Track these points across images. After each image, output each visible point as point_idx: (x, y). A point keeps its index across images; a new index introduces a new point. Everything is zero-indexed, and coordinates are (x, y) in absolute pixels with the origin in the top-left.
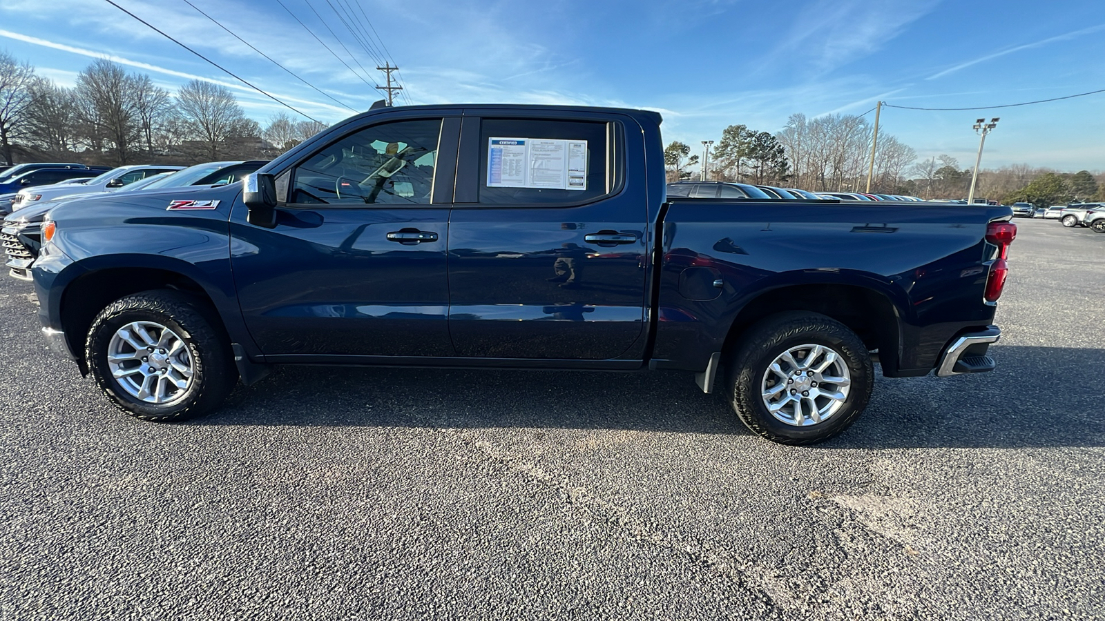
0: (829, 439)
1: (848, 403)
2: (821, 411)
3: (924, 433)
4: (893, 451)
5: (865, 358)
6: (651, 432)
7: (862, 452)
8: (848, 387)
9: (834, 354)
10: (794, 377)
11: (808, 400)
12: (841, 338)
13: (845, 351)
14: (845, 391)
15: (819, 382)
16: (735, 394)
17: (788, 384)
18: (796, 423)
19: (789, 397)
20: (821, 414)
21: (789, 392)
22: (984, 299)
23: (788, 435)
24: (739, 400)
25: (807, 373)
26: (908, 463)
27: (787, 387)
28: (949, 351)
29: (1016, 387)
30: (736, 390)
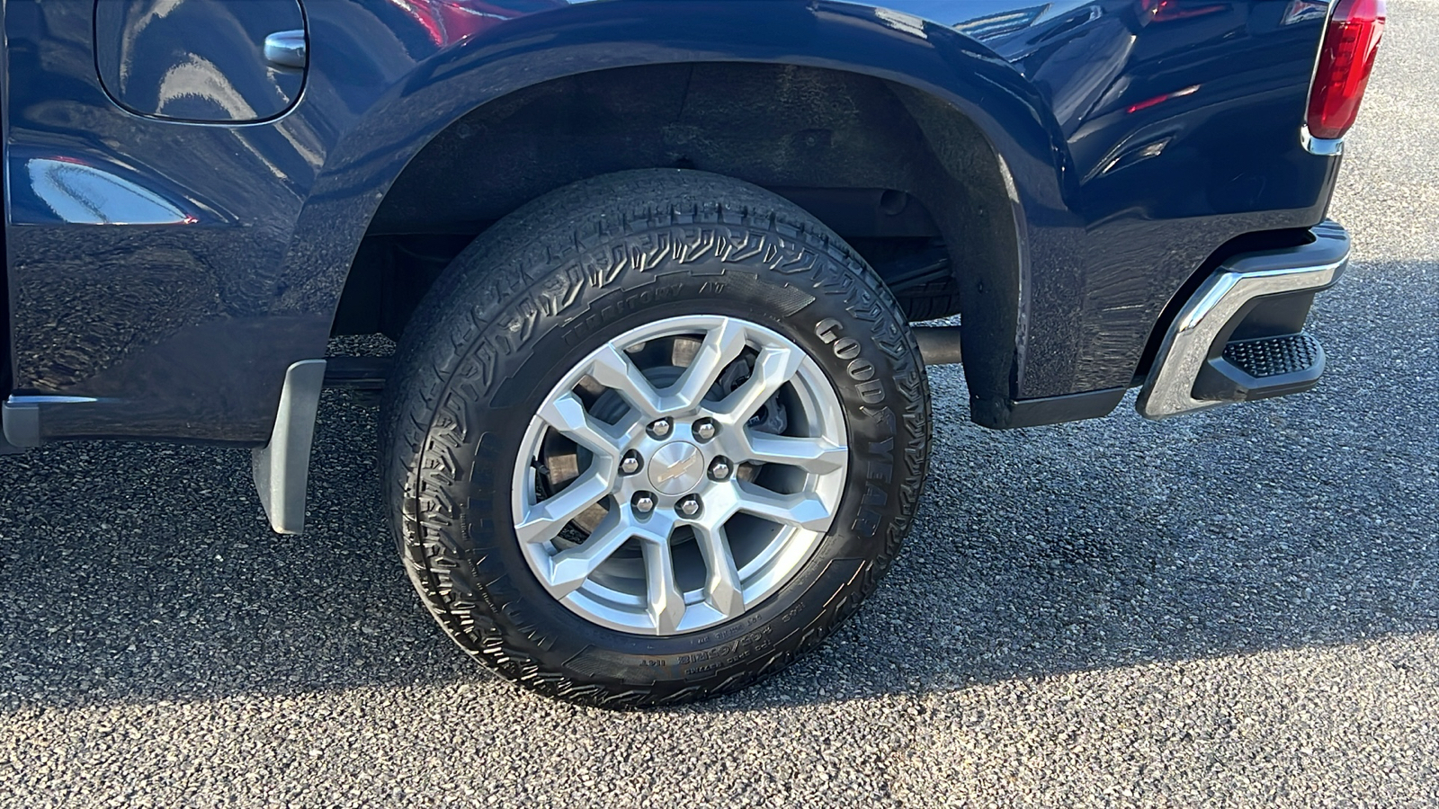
0: (773, 671)
1: (839, 531)
2: (745, 572)
3: (1104, 607)
4: (990, 693)
5: (897, 364)
6: (50, 712)
7: (884, 710)
8: (840, 476)
9: (787, 352)
10: (646, 445)
11: (701, 530)
12: (811, 291)
13: (826, 339)
14: (828, 491)
15: (736, 459)
16: (407, 532)
17: (621, 472)
18: (650, 624)
19: (627, 527)
20: (745, 583)
21: (625, 507)
22: (1305, 131)
23: (619, 675)
24: (421, 555)
25: (695, 427)
26: (1029, 737)
27: (617, 488)
28: (1184, 324)
29: (1402, 411)
30: (407, 516)
